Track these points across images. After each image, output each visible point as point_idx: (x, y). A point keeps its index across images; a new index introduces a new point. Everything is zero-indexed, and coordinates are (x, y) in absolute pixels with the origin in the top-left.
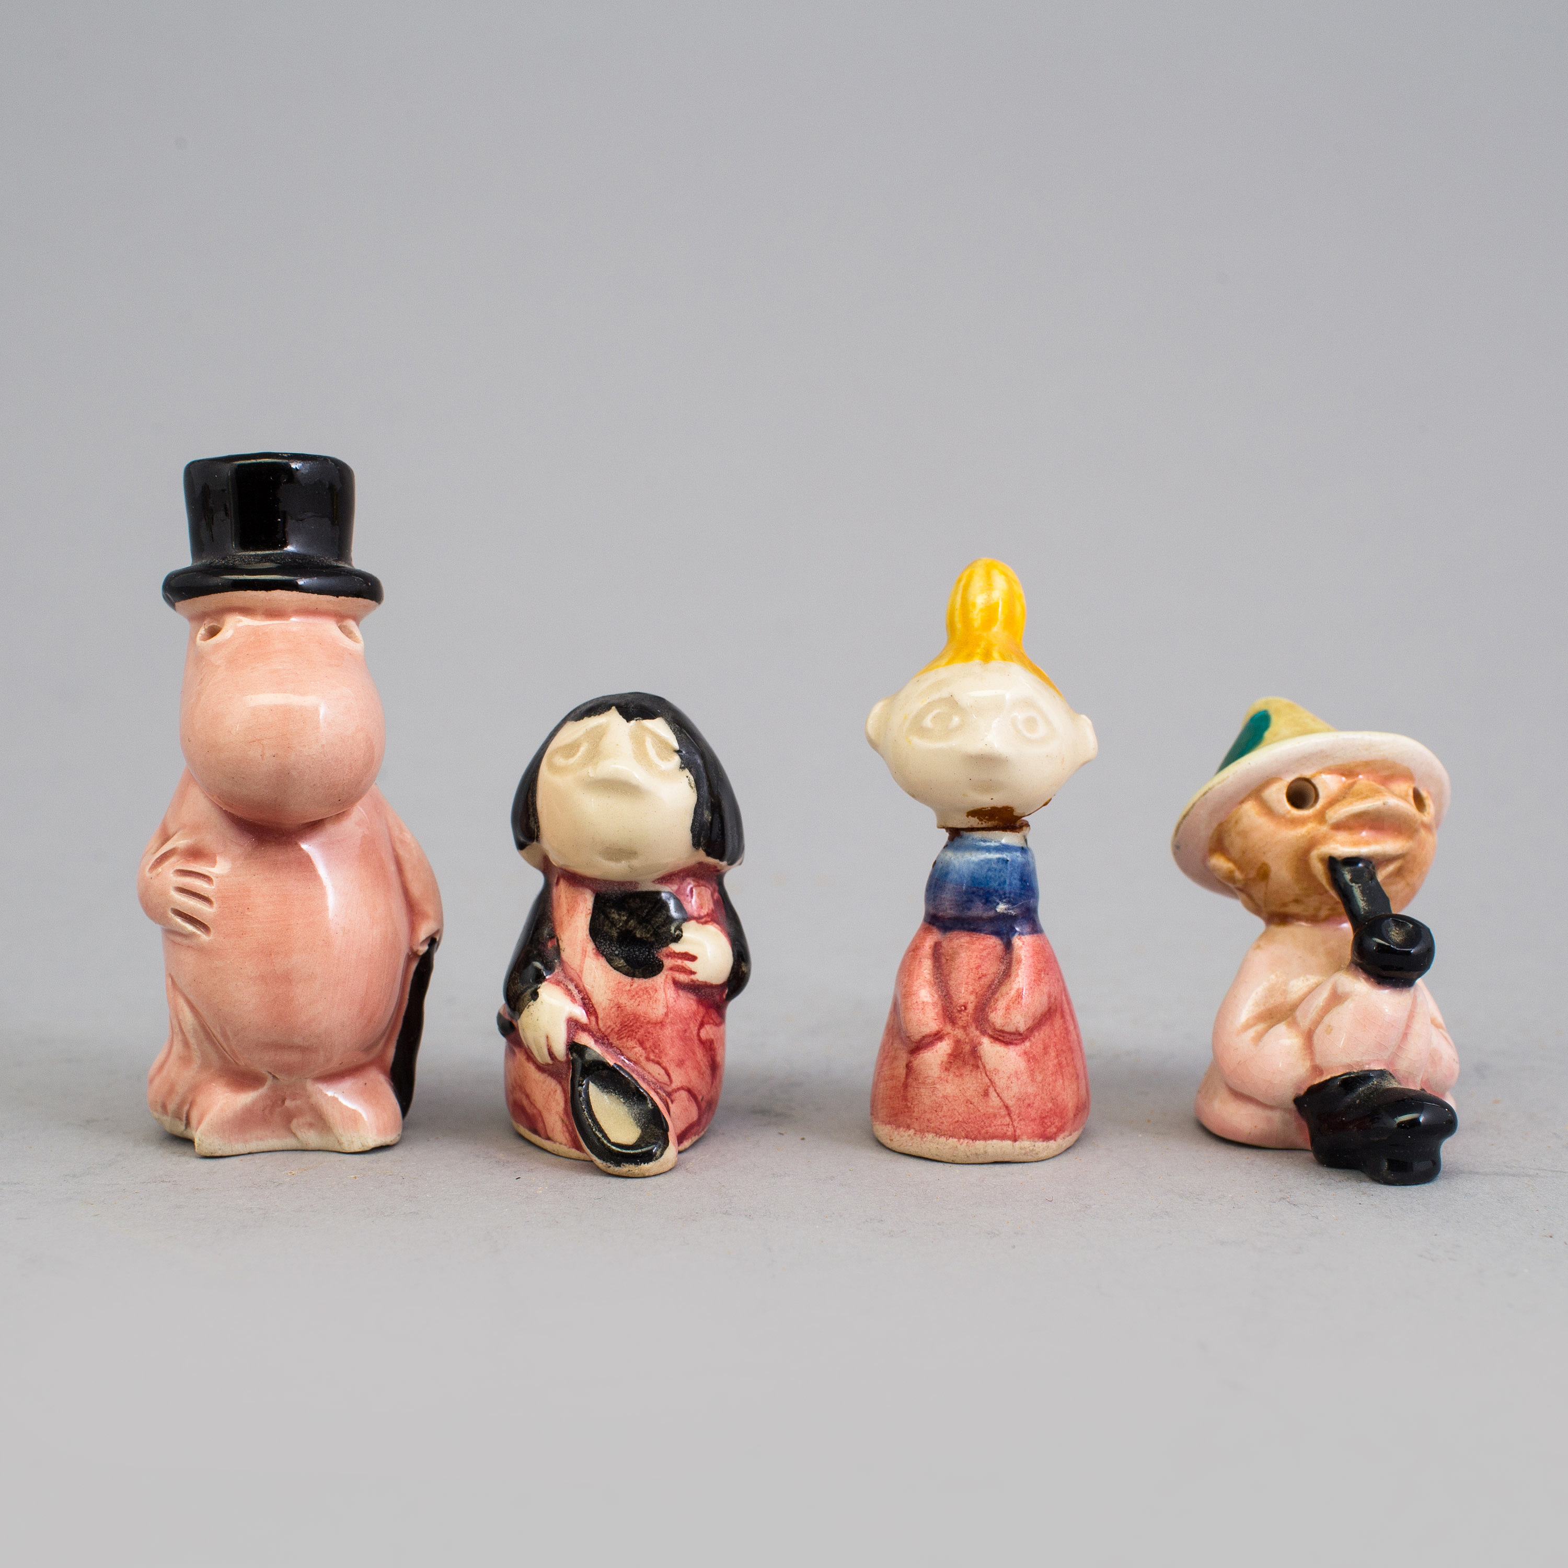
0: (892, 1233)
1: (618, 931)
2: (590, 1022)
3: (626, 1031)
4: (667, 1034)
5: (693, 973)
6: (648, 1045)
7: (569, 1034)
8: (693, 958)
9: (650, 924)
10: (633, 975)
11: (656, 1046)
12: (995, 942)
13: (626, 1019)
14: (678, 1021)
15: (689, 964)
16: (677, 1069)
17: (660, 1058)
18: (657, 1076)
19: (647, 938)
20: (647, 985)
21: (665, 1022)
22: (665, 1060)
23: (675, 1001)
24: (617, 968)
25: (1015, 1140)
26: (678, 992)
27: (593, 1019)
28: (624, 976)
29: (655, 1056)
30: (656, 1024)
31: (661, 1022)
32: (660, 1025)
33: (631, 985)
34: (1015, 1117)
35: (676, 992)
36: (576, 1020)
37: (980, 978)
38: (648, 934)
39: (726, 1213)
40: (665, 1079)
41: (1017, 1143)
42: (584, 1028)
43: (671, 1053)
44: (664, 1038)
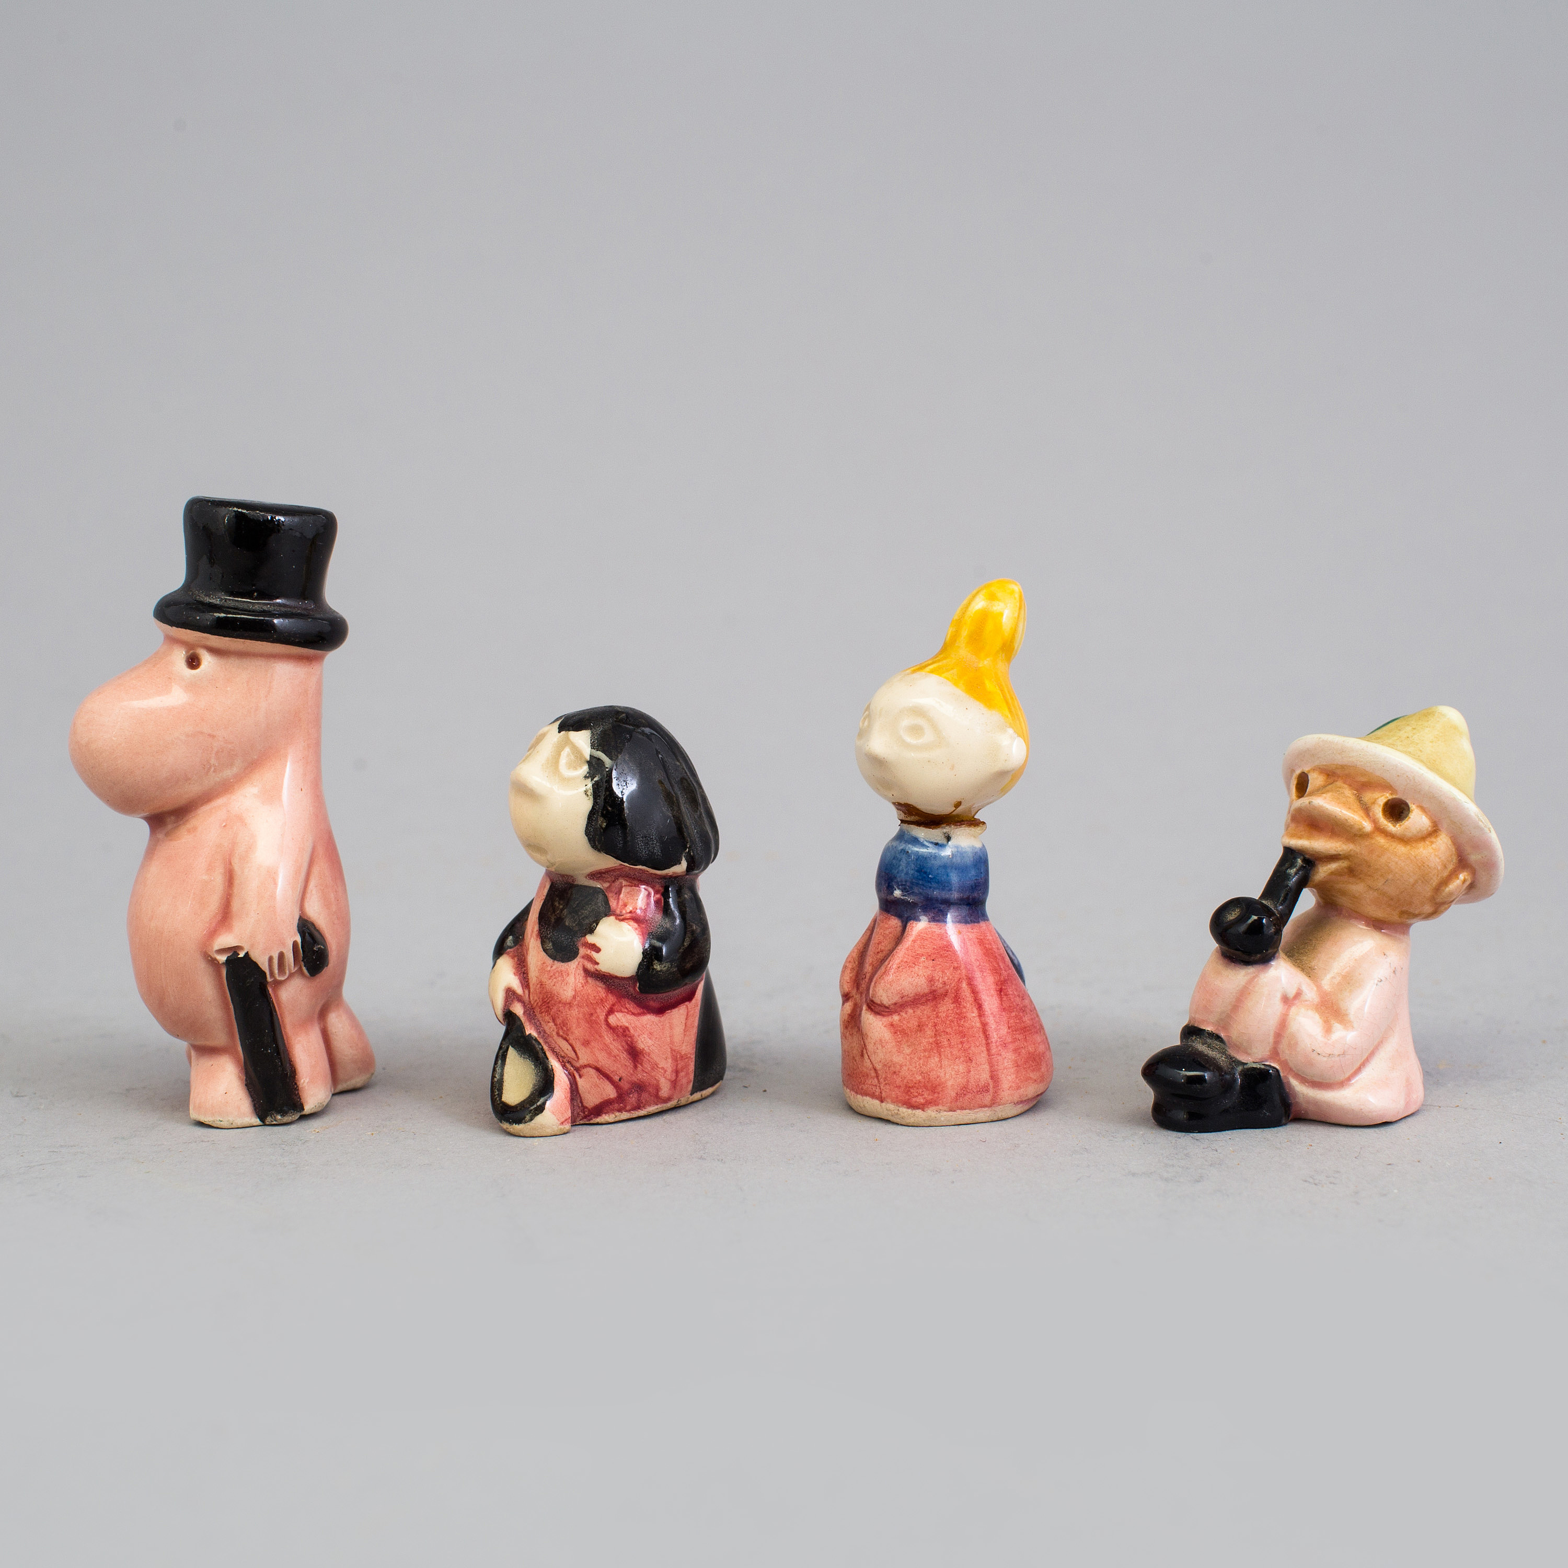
0: (847, 1173)
1: (555, 917)
2: (524, 994)
3: (545, 1006)
4: (574, 1014)
5: (598, 964)
6: (559, 1021)
7: (506, 1002)
8: (598, 950)
9: (578, 914)
10: (554, 958)
11: (564, 1024)
12: (897, 923)
13: (545, 996)
14: (585, 1005)
15: (594, 955)
16: (583, 1047)
17: (568, 1035)
18: (565, 1051)
19: (573, 927)
20: (563, 969)
21: (573, 1004)
22: (571, 1038)
23: (583, 986)
24: (545, 950)
25: (882, 1101)
26: (586, 979)
27: (527, 992)
28: (548, 957)
29: (564, 1033)
30: (565, 1004)
31: (570, 1004)
32: (569, 1005)
33: (551, 967)
34: (882, 1080)
35: (585, 978)
36: (513, 991)
37: (878, 953)
38: (574, 923)
39: (701, 1158)
40: (572, 1055)
41: (884, 1104)
42: (519, 999)
43: (576, 1032)
44: (571, 1018)
